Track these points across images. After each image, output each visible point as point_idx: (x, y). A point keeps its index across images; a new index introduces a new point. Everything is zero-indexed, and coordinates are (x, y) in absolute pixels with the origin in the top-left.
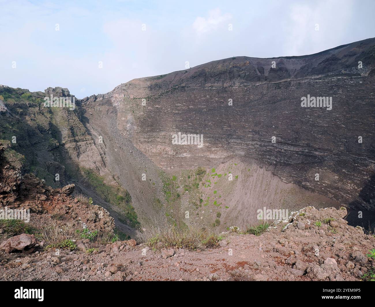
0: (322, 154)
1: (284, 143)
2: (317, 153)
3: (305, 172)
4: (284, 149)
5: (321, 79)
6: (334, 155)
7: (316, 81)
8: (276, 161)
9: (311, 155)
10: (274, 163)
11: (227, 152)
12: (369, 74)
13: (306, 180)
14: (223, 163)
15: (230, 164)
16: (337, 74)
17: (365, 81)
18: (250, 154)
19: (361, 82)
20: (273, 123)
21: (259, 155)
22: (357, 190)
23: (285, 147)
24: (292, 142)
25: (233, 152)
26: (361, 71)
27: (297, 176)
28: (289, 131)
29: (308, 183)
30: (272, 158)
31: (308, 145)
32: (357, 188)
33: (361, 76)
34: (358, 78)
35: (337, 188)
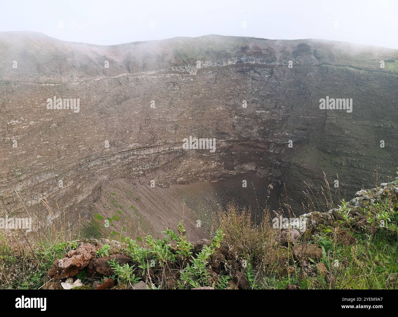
1: (143, 148)
2: (176, 148)
3: (176, 169)
5: (155, 76)
7: (152, 77)
8: (143, 170)
9: (172, 152)
10: (142, 173)
11: (90, 183)
12: (197, 74)
13: (179, 176)
14: (95, 201)
15: (106, 197)
16: (169, 72)
17: (195, 79)
18: (115, 173)
19: (192, 80)
20: (126, 127)
21: (124, 171)
22: (220, 165)
23: (147, 152)
24: (150, 144)
25: (96, 180)
26: (188, 70)
27: (171, 176)
28: (144, 133)
29: (182, 179)
30: (138, 169)
31: (165, 143)
32: (220, 164)
33: (190, 74)
34: (188, 76)
35: (204, 171)
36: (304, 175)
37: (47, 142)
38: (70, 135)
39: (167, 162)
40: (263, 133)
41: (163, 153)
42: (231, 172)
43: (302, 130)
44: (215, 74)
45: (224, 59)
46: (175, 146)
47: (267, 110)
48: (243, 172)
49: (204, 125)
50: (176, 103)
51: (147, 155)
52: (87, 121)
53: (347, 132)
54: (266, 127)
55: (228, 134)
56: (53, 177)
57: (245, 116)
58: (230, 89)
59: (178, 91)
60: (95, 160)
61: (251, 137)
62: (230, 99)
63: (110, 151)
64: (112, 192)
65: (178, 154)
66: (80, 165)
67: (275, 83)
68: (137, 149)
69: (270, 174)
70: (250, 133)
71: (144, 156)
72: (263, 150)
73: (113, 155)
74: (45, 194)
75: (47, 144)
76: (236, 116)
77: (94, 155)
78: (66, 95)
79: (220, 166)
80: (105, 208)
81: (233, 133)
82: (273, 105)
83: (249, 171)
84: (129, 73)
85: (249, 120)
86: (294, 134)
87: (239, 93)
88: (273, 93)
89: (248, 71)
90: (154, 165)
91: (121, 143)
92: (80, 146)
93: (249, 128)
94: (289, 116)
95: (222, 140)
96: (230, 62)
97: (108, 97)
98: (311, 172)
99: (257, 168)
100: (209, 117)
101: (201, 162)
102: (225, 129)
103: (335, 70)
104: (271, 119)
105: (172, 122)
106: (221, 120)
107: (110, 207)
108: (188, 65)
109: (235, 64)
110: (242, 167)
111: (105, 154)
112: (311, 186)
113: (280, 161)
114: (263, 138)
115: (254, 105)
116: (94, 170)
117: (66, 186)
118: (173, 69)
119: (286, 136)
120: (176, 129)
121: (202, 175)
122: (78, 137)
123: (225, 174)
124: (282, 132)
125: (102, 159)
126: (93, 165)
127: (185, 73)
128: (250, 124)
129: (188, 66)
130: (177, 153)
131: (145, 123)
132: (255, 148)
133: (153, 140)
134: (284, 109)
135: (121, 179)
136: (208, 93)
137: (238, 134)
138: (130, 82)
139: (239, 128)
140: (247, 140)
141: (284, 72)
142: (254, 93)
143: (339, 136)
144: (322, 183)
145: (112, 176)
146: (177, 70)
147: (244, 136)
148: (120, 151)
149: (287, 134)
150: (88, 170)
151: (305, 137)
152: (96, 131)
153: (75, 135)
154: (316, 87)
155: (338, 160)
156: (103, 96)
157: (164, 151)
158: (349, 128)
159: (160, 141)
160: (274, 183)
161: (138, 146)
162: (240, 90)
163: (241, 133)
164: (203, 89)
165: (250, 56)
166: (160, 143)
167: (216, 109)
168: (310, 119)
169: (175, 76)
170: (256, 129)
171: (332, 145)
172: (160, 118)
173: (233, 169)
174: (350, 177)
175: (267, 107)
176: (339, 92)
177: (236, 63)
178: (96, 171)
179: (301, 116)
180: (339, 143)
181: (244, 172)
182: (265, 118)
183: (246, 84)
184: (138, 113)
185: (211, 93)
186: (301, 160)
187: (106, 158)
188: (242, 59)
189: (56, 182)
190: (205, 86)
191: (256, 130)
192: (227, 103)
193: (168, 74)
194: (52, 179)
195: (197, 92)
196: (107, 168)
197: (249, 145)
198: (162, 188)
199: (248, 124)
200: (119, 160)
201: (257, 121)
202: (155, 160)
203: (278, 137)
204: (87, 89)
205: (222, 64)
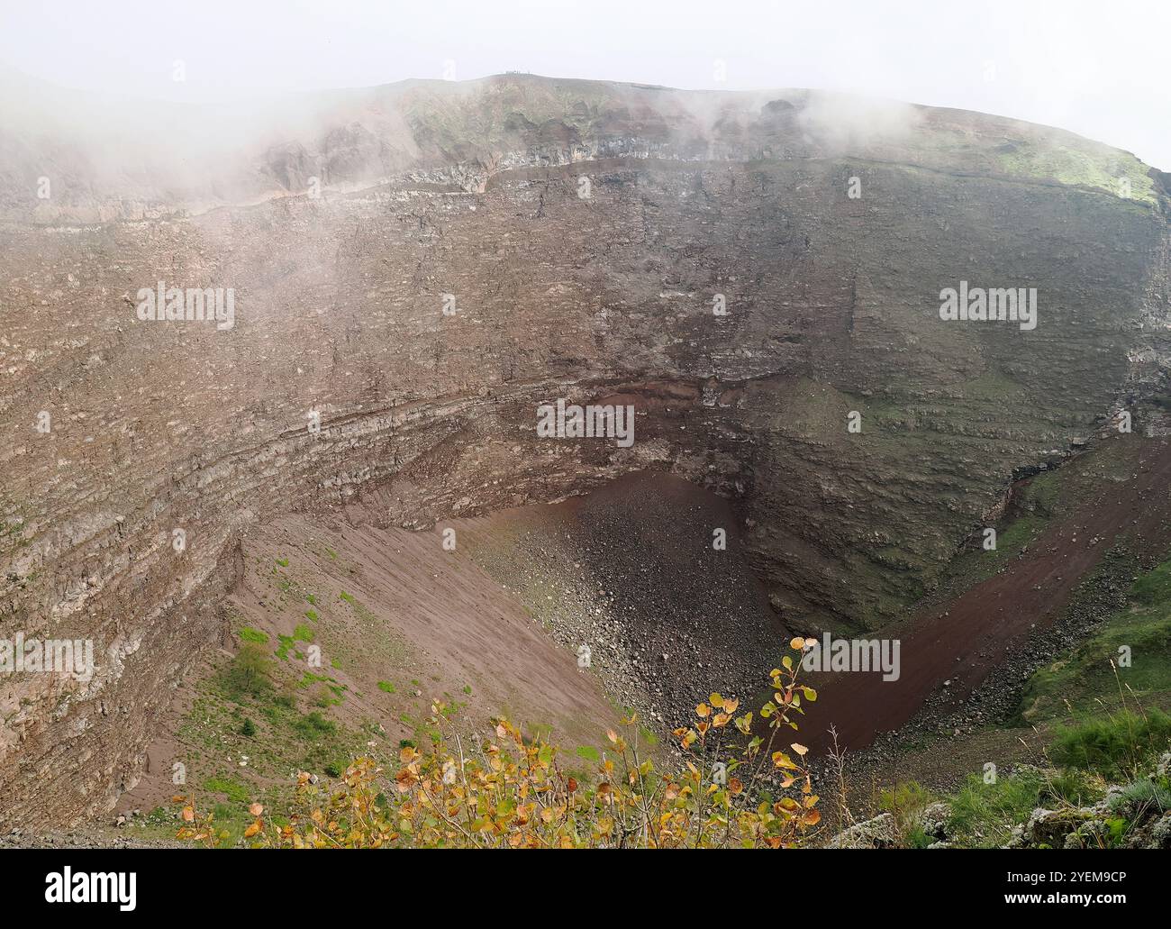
0: (455, 409)
1: (347, 417)
2: (441, 412)
3: (447, 474)
4: (357, 435)
5: (365, 197)
6: (483, 399)
7: (355, 201)
8: (354, 486)
9: (433, 424)
10: (350, 493)
11: (209, 536)
12: (487, 188)
13: (459, 493)
14: (229, 590)
15: (263, 575)
16: (404, 185)
17: (482, 204)
18: (275, 501)
19: (473, 208)
20: (293, 357)
21: (300, 491)
22: (571, 453)
23: (360, 429)
24: (368, 404)
25: (225, 525)
26: (461, 178)
27: (435, 497)
28: (347, 374)
29: (466, 501)
30: (339, 482)
31: (410, 400)
32: (570, 450)
33: (466, 191)
34: (462, 197)
35: (525, 474)
36: (809, 461)
37: (82, 415)
38: (141, 390)
39: (419, 454)
40: (684, 356)
41: (406, 428)
42: (602, 472)
43: (790, 339)
44: (537, 191)
45: (559, 145)
46: (438, 406)
47: (690, 289)
48: (635, 469)
49: (517, 339)
50: (433, 277)
51: (360, 438)
52: (184, 344)
53: (911, 340)
54: (689, 337)
55: (584, 363)
56: (109, 523)
57: (630, 308)
58: (583, 233)
59: (434, 242)
60: (216, 463)
61: (648, 368)
62: (586, 261)
63: (255, 434)
64: (277, 557)
65: (449, 428)
66: (176, 483)
67: (707, 213)
68: (331, 421)
69: (711, 466)
70: (646, 356)
71: (353, 441)
72: (685, 404)
73: (266, 445)
74: (93, 579)
75: (80, 421)
76: (604, 309)
77: (211, 450)
78: (118, 264)
79: (570, 457)
80: (264, 606)
81: (598, 360)
82: (705, 275)
83: (651, 464)
84: (289, 190)
85: (642, 321)
86: (769, 352)
87: (609, 245)
88: (704, 241)
89: (630, 181)
90: (384, 468)
91: (282, 405)
92: (172, 423)
93: (640, 343)
94: (751, 304)
95: (569, 382)
96: (577, 156)
97: (233, 265)
98: (826, 452)
99: (672, 453)
100: (528, 317)
101: (517, 449)
102: (575, 349)
103: (869, 175)
104: (701, 314)
105: (427, 335)
106: (562, 324)
107: (279, 603)
108: (457, 165)
109: (591, 158)
110: (633, 454)
111: (241, 444)
112: (831, 489)
113: (738, 429)
114: (684, 370)
115: (653, 276)
116: (215, 496)
117: (149, 551)
118: (415, 177)
119: (748, 359)
120: (437, 356)
121: (522, 486)
122: (163, 394)
123: (586, 477)
124: (734, 350)
125: (235, 458)
126: (210, 480)
127: (450, 188)
128: (644, 330)
129: (460, 168)
130: (446, 427)
131: (349, 341)
132: (662, 398)
133: (375, 391)
134: (737, 286)
135: (293, 515)
136: (522, 247)
137: (613, 362)
138: (294, 219)
139: (614, 344)
140: (639, 376)
141: (733, 182)
142: (650, 243)
143: (893, 351)
144: (860, 479)
145: (268, 510)
146: (428, 180)
147: (629, 366)
148: (282, 431)
149: (750, 355)
150: (198, 495)
151: (798, 359)
152: (210, 373)
153: (155, 390)
154: (822, 221)
155: (894, 414)
156: (218, 264)
157: (409, 423)
158: (915, 329)
159: (394, 393)
160: (724, 491)
161: (333, 411)
162: (612, 236)
163: (620, 358)
164: (506, 235)
165: (635, 136)
166: (394, 401)
167: (547, 294)
168: (811, 310)
169: (423, 197)
170: (662, 344)
171: (875, 376)
172: (389, 326)
173: (606, 463)
174: (928, 458)
175: (689, 281)
176: (883, 232)
177: (594, 157)
178: (223, 496)
179: (786, 304)
180: (892, 369)
181: (638, 469)
182: (685, 312)
183: (625, 217)
184: (325, 313)
185: (531, 244)
186: (798, 422)
187: (245, 457)
188: (612, 145)
189: (118, 538)
190: (513, 225)
191: (661, 348)
192: (578, 272)
193: (404, 193)
194: (110, 531)
195: (490, 242)
196: (251, 485)
197: (644, 391)
198: (414, 532)
199: (639, 331)
200: (283, 460)
201: (663, 321)
202: (385, 452)
203: (724, 363)
204: (173, 241)
205: (556, 161)
